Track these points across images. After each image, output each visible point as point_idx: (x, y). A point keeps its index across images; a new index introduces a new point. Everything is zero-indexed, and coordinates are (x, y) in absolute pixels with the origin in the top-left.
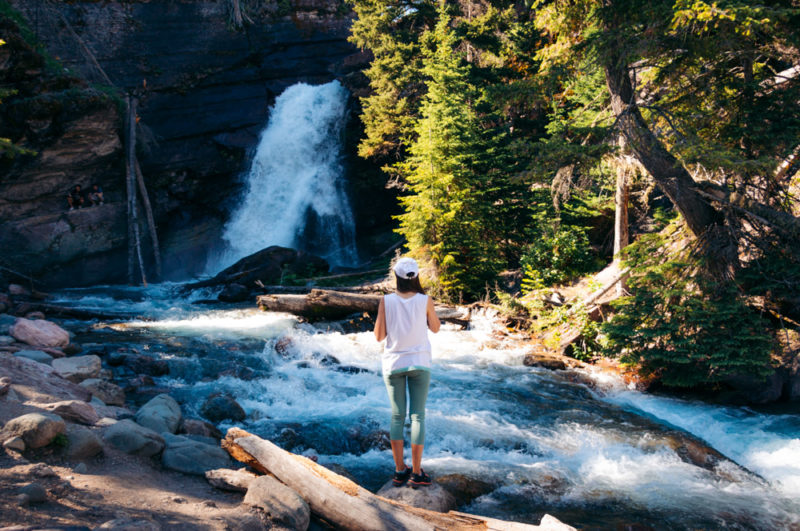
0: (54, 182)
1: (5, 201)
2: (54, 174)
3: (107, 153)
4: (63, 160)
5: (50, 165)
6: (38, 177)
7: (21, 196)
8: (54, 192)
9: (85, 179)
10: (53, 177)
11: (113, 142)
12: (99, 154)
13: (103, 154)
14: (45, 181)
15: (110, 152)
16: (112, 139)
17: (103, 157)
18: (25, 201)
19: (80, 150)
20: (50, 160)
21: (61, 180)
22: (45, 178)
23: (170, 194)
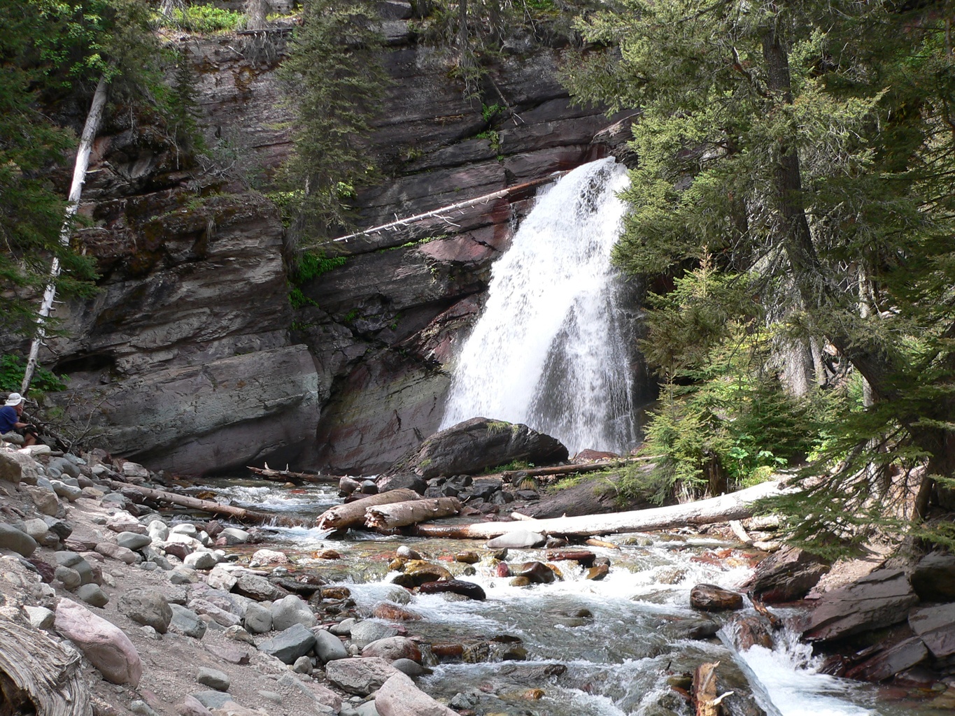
0: (195, 322)
1: (134, 350)
2: (195, 311)
3: (264, 280)
4: (207, 293)
5: (191, 299)
6: (176, 316)
7: (155, 342)
8: (195, 335)
9: (236, 316)
10: (194, 315)
11: (274, 264)
12: (253, 281)
13: (260, 282)
14: (183, 321)
15: (268, 279)
16: (272, 260)
17: (258, 285)
18: (159, 349)
19: (230, 277)
20: (190, 293)
21: (204, 318)
22: (184, 317)
23: (355, 333)
